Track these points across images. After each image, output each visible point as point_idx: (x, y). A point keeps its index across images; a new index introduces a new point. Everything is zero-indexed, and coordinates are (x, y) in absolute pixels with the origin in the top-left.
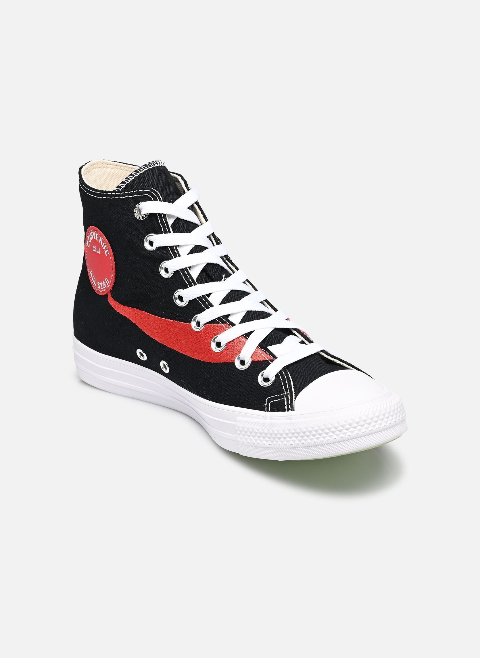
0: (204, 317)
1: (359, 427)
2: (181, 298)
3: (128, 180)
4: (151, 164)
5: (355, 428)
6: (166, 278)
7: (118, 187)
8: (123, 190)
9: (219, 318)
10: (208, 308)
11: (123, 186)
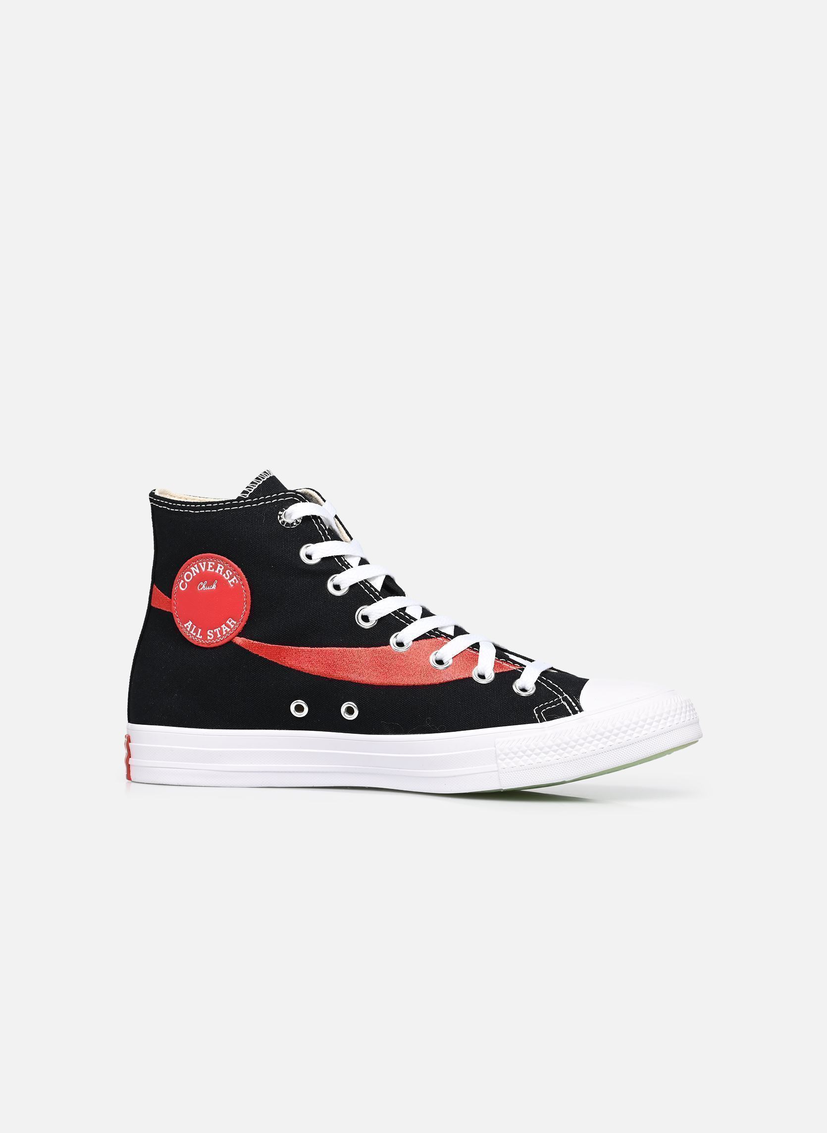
0: (407, 635)
2: (365, 618)
3: (251, 489)
6: (340, 595)
7: (244, 492)
8: (251, 496)
9: (430, 632)
10: (410, 623)
11: (250, 490)
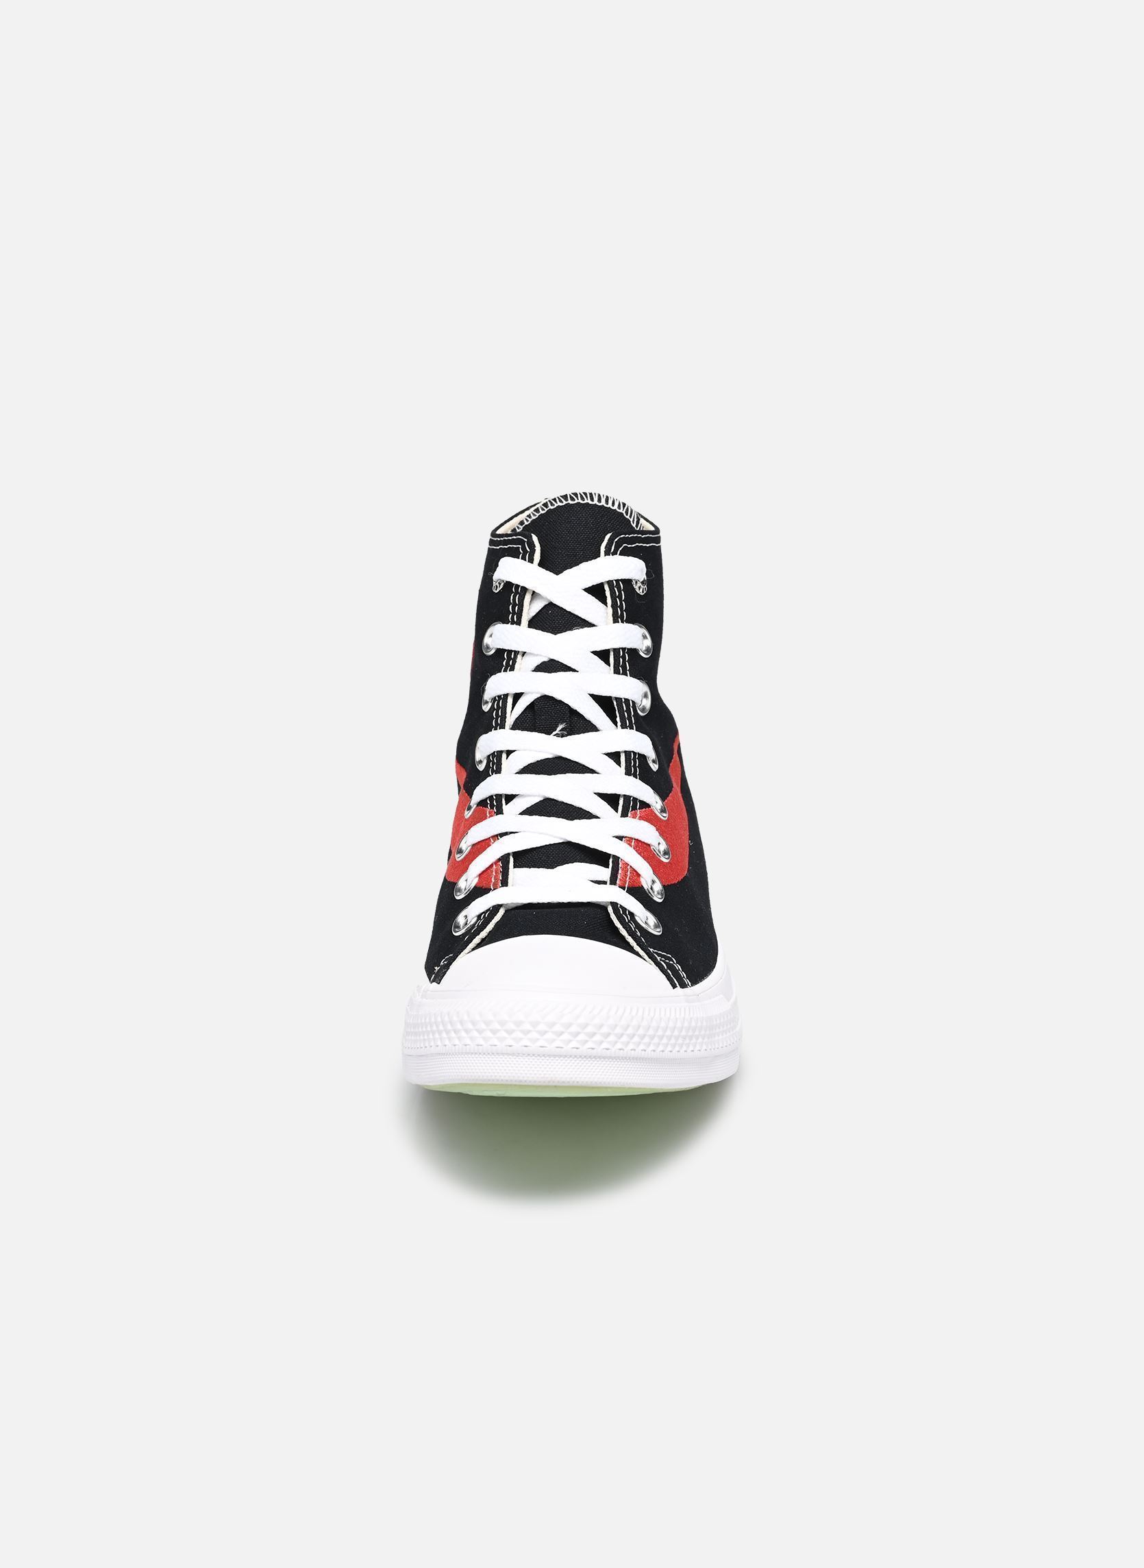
1: (519, 1034)
4: (624, 507)
5: (510, 1032)
9: (491, 798)
